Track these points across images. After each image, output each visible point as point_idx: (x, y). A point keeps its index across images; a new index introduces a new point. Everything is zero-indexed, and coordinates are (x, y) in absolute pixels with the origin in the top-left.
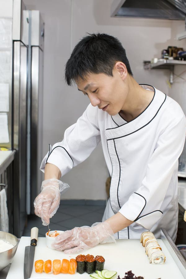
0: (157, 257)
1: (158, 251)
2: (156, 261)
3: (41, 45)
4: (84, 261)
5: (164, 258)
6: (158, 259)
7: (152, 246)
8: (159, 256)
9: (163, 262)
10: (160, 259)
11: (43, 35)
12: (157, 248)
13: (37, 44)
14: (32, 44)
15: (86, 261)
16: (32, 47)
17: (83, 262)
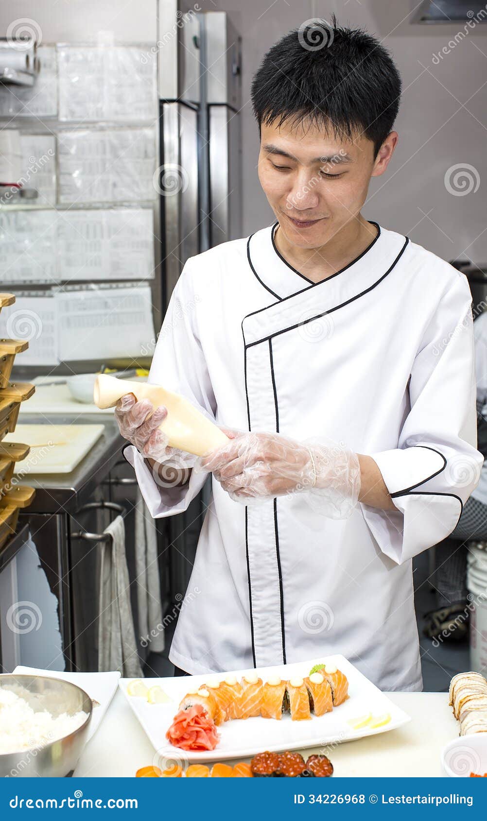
3: (234, 99)
11: (239, 71)
13: (222, 98)
14: (210, 100)
16: (209, 106)
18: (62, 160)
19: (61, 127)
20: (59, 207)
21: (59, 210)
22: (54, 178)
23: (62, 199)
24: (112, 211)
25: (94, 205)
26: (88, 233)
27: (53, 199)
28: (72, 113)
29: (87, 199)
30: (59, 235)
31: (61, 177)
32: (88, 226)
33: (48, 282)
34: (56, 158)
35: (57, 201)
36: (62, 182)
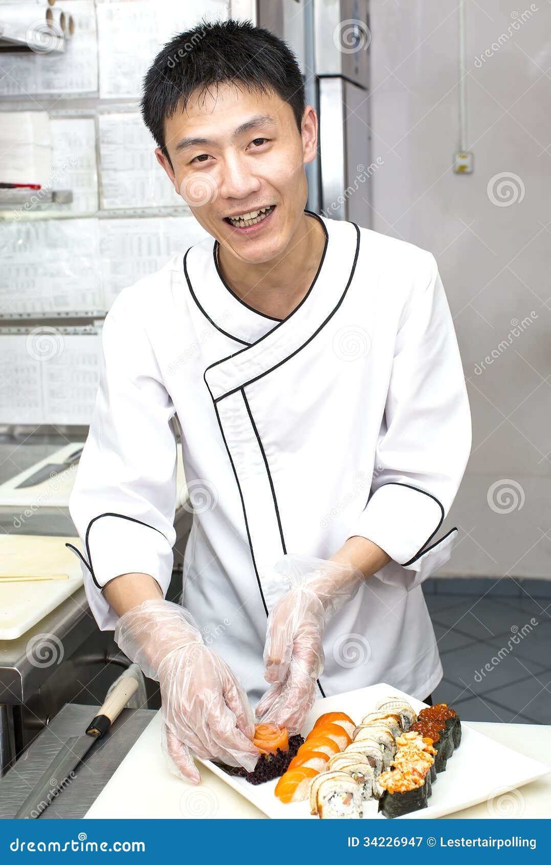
16: (319, 78)
18: (104, 151)
19: (102, 107)
20: (101, 213)
21: (100, 218)
22: (95, 177)
23: (106, 203)
24: (171, 219)
25: (148, 211)
26: (140, 250)
27: (93, 202)
28: (117, 87)
29: (138, 203)
30: (102, 251)
31: (104, 174)
32: (140, 239)
33: (90, 315)
34: (97, 149)
35: (100, 207)
36: (105, 181)
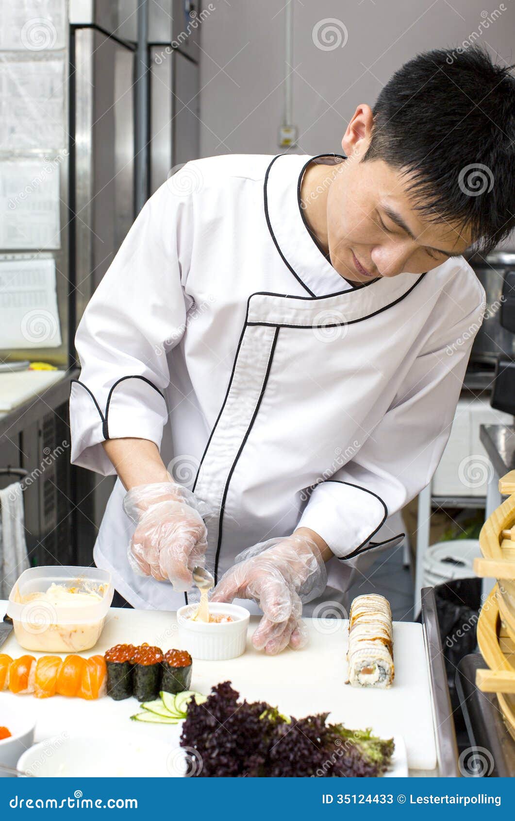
0: (365, 664)
1: (373, 647)
2: (364, 678)
4: (127, 662)
5: (387, 667)
6: (368, 671)
7: (364, 632)
8: (372, 660)
9: (386, 681)
10: (377, 672)
12: (374, 639)
13: (168, 38)
14: (152, 39)
15: (132, 663)
16: (150, 46)
17: (122, 665)
